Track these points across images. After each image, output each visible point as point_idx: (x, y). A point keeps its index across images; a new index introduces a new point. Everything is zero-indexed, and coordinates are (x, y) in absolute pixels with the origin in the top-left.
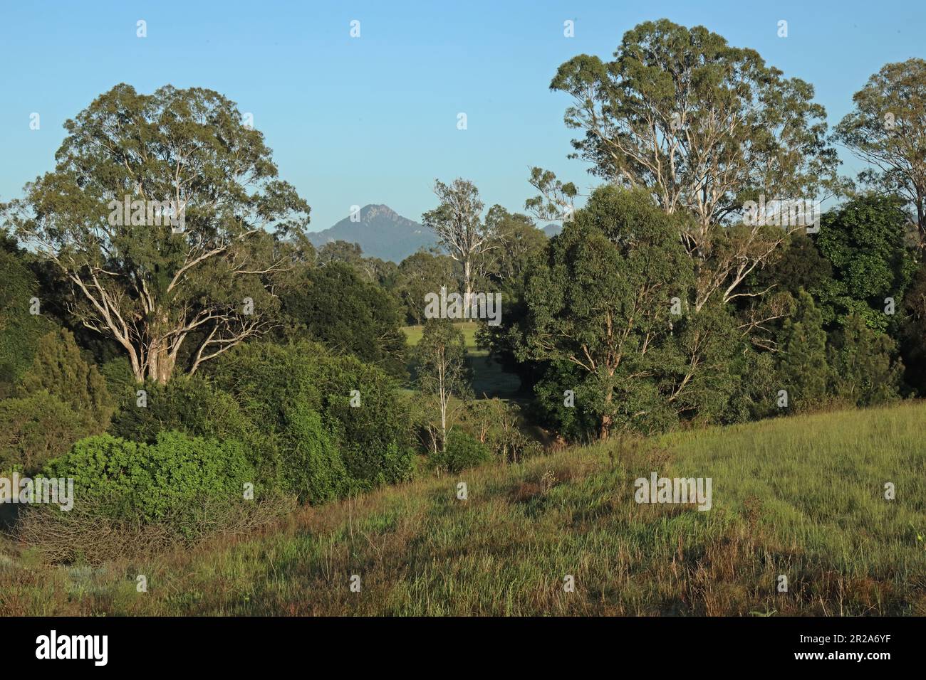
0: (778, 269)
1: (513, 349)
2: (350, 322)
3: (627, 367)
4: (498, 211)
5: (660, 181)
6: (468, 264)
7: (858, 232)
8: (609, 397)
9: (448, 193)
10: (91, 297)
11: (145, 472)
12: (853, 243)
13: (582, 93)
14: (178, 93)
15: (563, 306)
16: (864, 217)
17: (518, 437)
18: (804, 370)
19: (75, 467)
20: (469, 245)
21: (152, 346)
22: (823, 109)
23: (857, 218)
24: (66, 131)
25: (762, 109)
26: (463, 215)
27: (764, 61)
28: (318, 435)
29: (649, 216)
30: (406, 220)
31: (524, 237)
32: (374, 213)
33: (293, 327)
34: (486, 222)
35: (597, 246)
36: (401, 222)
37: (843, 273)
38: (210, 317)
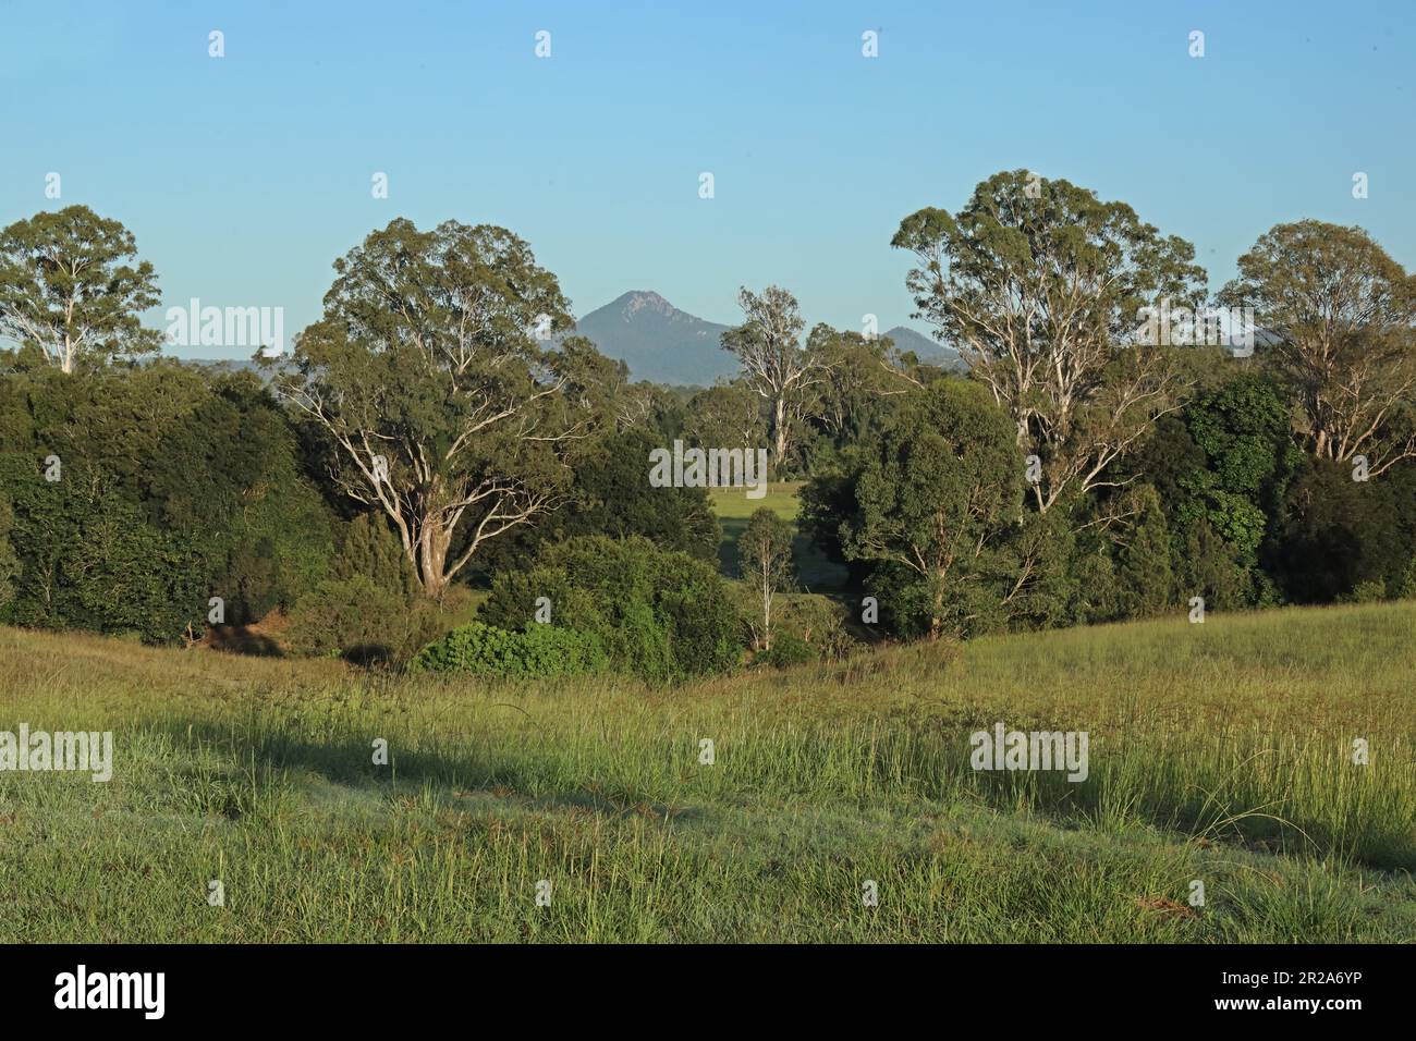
0: (1145, 456)
1: (842, 546)
2: (653, 500)
3: (960, 569)
4: (823, 331)
5: (1013, 354)
6: (781, 402)
7: (1236, 417)
8: (940, 599)
9: (756, 306)
10: (360, 463)
11: (516, 658)
12: (1230, 430)
13: (927, 250)
14: (463, 229)
15: (894, 504)
16: (1243, 400)
17: (844, 637)
18: (1145, 575)
19: (454, 651)
20: (784, 377)
21: (426, 520)
22: (1205, 272)
23: (1236, 401)
24: (336, 271)
25: (1134, 269)
26: (775, 336)
27: (1137, 217)
28: (651, 629)
29: (984, 416)
30: (686, 316)
31: (859, 367)
32: (638, 304)
33: (588, 504)
34: (808, 347)
35: (930, 445)
36: (678, 318)
37: (1218, 463)
38: (493, 490)
